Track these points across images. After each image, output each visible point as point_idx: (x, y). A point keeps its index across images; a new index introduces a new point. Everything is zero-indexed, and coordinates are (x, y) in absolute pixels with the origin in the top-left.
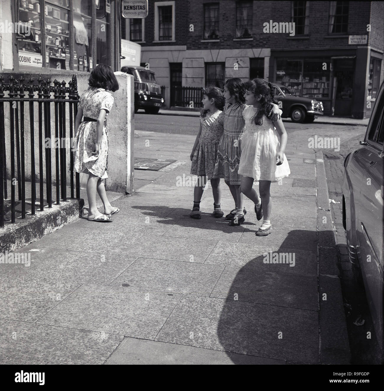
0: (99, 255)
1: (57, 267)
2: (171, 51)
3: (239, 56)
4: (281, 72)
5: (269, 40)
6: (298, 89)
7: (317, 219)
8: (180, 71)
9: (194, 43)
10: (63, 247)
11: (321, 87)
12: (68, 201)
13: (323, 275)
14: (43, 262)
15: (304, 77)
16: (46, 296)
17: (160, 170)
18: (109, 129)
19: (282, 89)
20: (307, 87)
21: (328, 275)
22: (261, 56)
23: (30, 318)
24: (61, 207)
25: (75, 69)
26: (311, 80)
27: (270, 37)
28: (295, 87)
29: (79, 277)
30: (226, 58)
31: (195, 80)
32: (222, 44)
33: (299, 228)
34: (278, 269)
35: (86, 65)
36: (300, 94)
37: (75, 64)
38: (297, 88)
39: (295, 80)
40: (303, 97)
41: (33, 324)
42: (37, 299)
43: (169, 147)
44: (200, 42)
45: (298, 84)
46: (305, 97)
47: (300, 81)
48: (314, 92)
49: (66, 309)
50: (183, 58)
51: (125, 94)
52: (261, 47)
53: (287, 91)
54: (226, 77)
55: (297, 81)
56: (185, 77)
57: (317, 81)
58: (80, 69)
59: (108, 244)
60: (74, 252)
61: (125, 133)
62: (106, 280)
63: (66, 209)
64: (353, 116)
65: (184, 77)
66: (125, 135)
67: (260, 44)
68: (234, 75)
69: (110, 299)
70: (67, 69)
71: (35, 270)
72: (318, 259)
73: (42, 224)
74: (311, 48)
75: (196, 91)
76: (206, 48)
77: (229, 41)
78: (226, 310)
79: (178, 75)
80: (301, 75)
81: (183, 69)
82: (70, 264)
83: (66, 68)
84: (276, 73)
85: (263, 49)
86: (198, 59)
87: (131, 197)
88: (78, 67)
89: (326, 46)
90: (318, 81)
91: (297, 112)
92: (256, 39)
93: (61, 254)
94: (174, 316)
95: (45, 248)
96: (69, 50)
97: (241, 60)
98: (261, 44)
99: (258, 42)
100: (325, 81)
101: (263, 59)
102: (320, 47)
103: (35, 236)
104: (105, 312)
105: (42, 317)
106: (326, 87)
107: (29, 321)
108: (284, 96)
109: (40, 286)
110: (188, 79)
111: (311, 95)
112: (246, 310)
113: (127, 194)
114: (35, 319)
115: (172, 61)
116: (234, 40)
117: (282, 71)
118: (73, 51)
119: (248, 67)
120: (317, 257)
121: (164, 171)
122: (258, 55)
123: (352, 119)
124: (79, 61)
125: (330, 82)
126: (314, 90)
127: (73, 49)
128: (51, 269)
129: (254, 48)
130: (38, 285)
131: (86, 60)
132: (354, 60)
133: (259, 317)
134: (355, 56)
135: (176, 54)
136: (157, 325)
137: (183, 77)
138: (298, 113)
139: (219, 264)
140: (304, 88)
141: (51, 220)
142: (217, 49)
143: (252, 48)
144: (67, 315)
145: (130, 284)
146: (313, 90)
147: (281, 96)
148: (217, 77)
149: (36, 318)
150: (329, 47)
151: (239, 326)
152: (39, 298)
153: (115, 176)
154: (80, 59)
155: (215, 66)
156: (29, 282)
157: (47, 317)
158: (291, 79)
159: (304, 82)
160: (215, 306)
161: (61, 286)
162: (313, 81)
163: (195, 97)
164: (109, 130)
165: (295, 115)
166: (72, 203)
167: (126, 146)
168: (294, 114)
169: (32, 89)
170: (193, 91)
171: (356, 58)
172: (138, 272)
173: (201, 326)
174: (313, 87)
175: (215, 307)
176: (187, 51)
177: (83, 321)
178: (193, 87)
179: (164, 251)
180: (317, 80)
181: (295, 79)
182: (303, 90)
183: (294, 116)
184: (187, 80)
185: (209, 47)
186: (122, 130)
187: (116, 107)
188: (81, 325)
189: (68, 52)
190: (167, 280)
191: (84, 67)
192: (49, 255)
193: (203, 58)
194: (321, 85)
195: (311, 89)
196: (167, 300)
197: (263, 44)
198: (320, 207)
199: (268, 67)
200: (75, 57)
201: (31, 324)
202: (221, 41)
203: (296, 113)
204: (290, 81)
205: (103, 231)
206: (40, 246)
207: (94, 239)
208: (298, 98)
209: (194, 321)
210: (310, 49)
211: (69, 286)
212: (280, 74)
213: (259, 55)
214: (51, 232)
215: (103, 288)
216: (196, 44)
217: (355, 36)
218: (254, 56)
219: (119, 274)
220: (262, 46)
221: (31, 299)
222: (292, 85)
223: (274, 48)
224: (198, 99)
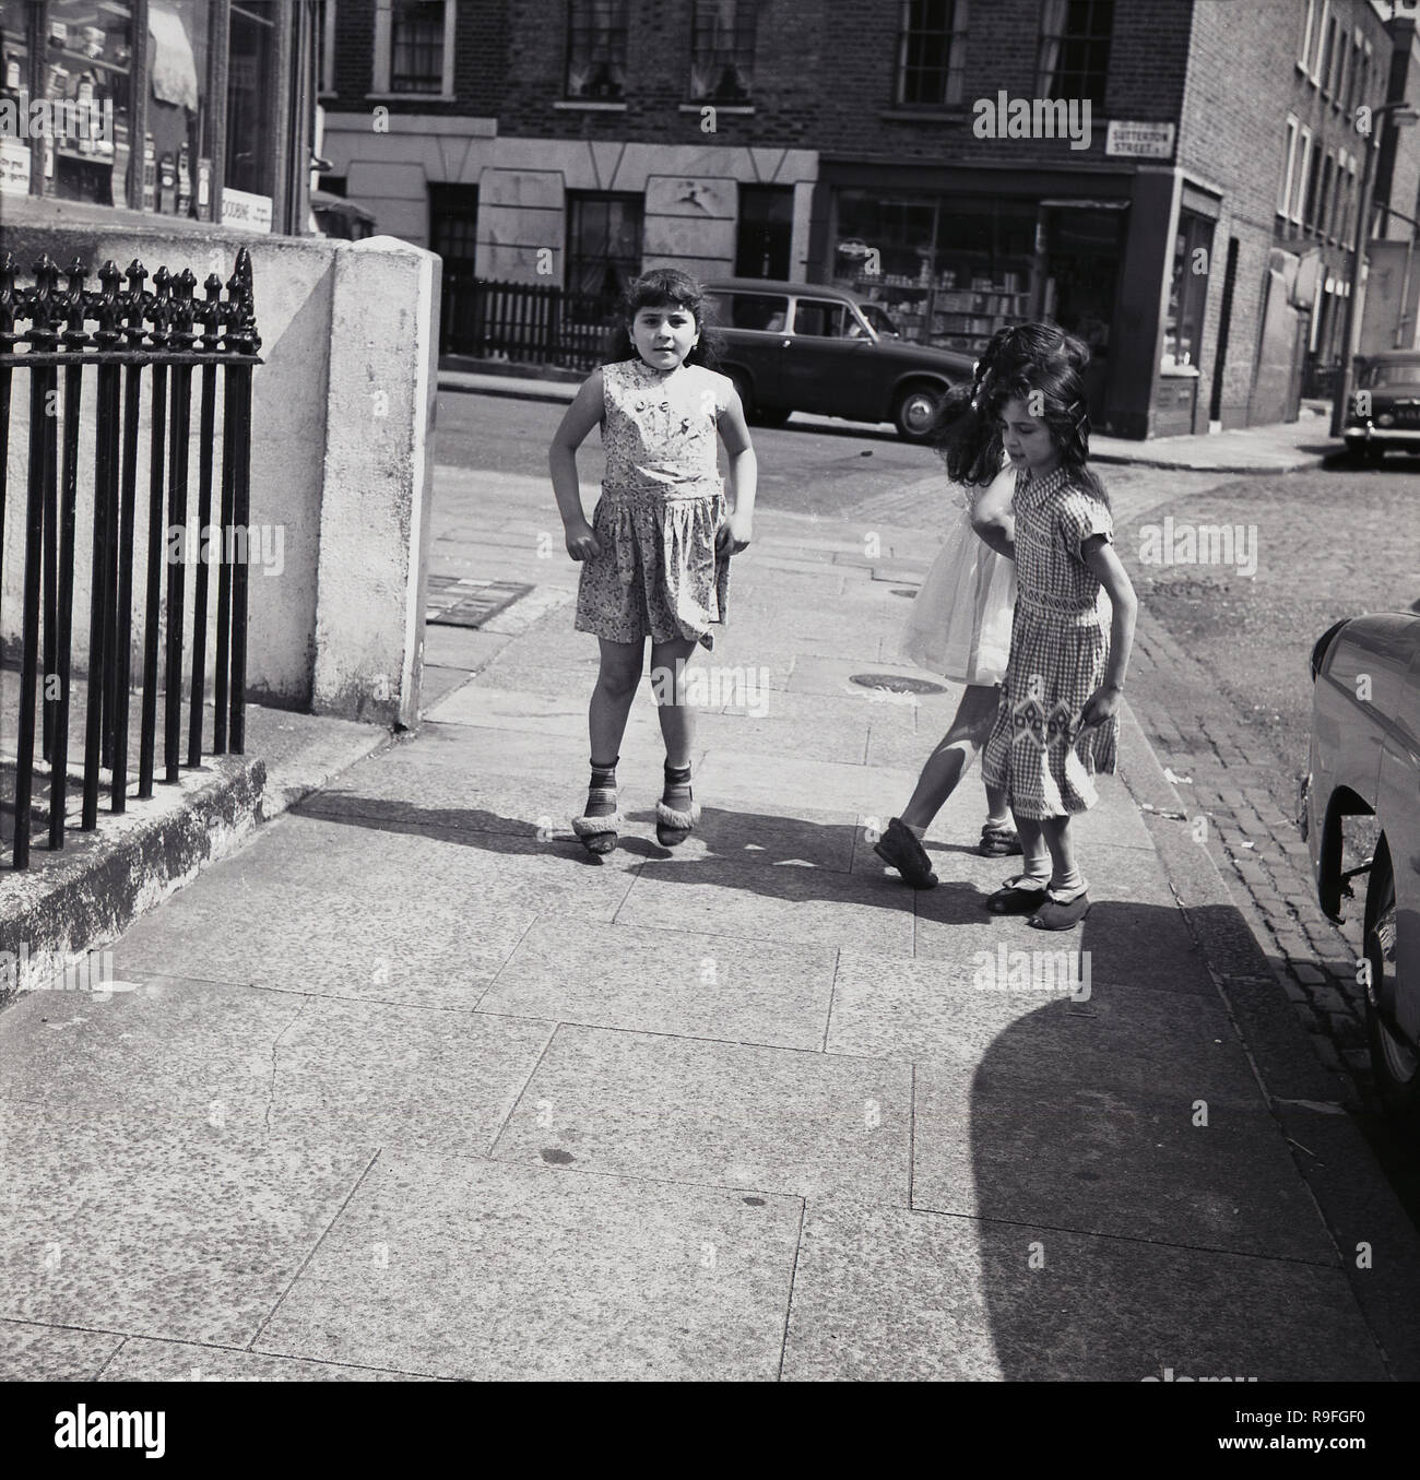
0: (391, 1010)
1: (241, 1069)
2: (438, 136)
3: (700, 174)
4: (854, 245)
5: (816, 120)
6: (915, 314)
7: (1160, 857)
8: (472, 218)
9: (526, 111)
10: (230, 975)
11: (998, 310)
12: (207, 769)
13: (1283, 1101)
14: (174, 1045)
15: (938, 270)
16: (247, 1215)
17: (486, 626)
18: (336, 467)
19: (866, 310)
20: (947, 309)
21: (1303, 1102)
22: (783, 179)
23: (219, 1325)
24: (189, 796)
25: (146, 204)
26: (961, 285)
27: (817, 106)
28: (904, 307)
29: (351, 1119)
30: (650, 176)
31: (524, 257)
32: (636, 120)
33: (1109, 892)
34: (1112, 1076)
35: (185, 189)
36: (920, 333)
37: (147, 183)
38: (912, 308)
39: (905, 278)
40: (930, 345)
41: (239, 1355)
42: (212, 1230)
43: (481, 524)
44: (551, 107)
45: (914, 296)
46: (938, 347)
47: (923, 285)
48: (970, 328)
49: (355, 1277)
50: (484, 168)
51: (408, 328)
52: (783, 144)
53: (882, 323)
54: (645, 251)
55: (910, 282)
56: (487, 240)
57: (985, 290)
58: (163, 207)
59: (411, 962)
60: (284, 996)
61: (403, 486)
62: (469, 1134)
63: (208, 805)
64: (1109, 427)
65: (484, 243)
66: (402, 497)
67: (779, 129)
68: (677, 244)
69: (518, 1223)
70: (117, 206)
71: (151, 1082)
72: (1239, 1032)
73: (128, 872)
74: (966, 158)
75: (530, 299)
76: (573, 134)
77: (662, 110)
78: (999, 1270)
79: (459, 233)
80: (925, 261)
81: (482, 212)
82: (288, 1056)
83: (115, 198)
84: (836, 250)
85: (793, 152)
86: (539, 176)
87: (416, 742)
88: (158, 197)
89: (1021, 157)
90: (989, 290)
91: (919, 404)
92: (767, 111)
93: (236, 1008)
94: (806, 1303)
95: (158, 979)
96: (128, 127)
97: (706, 190)
98: (784, 132)
99: (772, 125)
100: (1012, 292)
101: (789, 190)
102: (1003, 156)
103: (106, 924)
104: (520, 1288)
105: (269, 1320)
106: (1017, 311)
107: (219, 1343)
108: (873, 342)
109: (199, 1162)
110: (501, 251)
111: (960, 339)
112: (1072, 1266)
113: (399, 728)
114: (244, 1333)
115: (439, 177)
116: (683, 108)
117: (859, 243)
118: (142, 133)
119: (731, 219)
120: (1230, 1019)
121: (500, 630)
122: (772, 174)
123: (1106, 439)
124: (160, 174)
125: (1031, 295)
126: (972, 322)
127: (145, 123)
128: (217, 1076)
129: (756, 146)
130: (193, 1157)
131: (186, 170)
132: (1123, 215)
133: (1135, 1298)
134: (1127, 204)
135: (455, 149)
136: (759, 1352)
137: (479, 239)
138: (922, 409)
139: (882, 1054)
140: (938, 313)
141: (156, 853)
142: (614, 139)
143: (748, 145)
144: (371, 1306)
145: (568, 1148)
146: (967, 322)
147: (864, 339)
148: (613, 247)
149: (245, 1325)
150: (1035, 160)
151: (1075, 1347)
152: (221, 1226)
153: (353, 658)
154: (164, 166)
155: (605, 204)
156: (149, 1142)
157: (287, 1320)
158: (892, 273)
159: (936, 287)
160: (947, 1251)
161: (294, 1161)
162: (969, 287)
163: (528, 320)
164: (338, 474)
165: (911, 415)
166: (225, 775)
167: (406, 538)
168: (909, 410)
169: (110, 313)
170: (520, 298)
171: (1129, 208)
172: (584, 1094)
173: (932, 1352)
174: (970, 309)
175: (950, 1258)
176: (500, 140)
177: (447, 1337)
178: (521, 283)
179: (645, 994)
180: (985, 285)
181: (903, 274)
182: (933, 318)
183: (908, 419)
184: (494, 255)
185: (585, 131)
186: (390, 475)
187: (372, 379)
188: (449, 1358)
189: (122, 133)
190: (713, 1128)
191: (178, 198)
192: (185, 1011)
193: (561, 172)
194: (999, 303)
195: (963, 315)
196: (752, 1229)
197: (793, 132)
198: (1146, 801)
199: (808, 224)
200: (149, 154)
201: (232, 1357)
202: (630, 108)
203: (914, 406)
204: (887, 282)
205: (367, 899)
206: (134, 965)
207: (343, 933)
208: (912, 349)
209: (894, 1326)
210: (961, 165)
211: (326, 1161)
212: (849, 254)
213: (776, 175)
214: (158, 903)
215: (473, 1170)
216: (534, 115)
217: (1131, 123)
218: (757, 176)
219: (510, 1101)
220: (786, 140)
221: (185, 1228)
222: (895, 296)
223: (832, 151)
224: (537, 331)
